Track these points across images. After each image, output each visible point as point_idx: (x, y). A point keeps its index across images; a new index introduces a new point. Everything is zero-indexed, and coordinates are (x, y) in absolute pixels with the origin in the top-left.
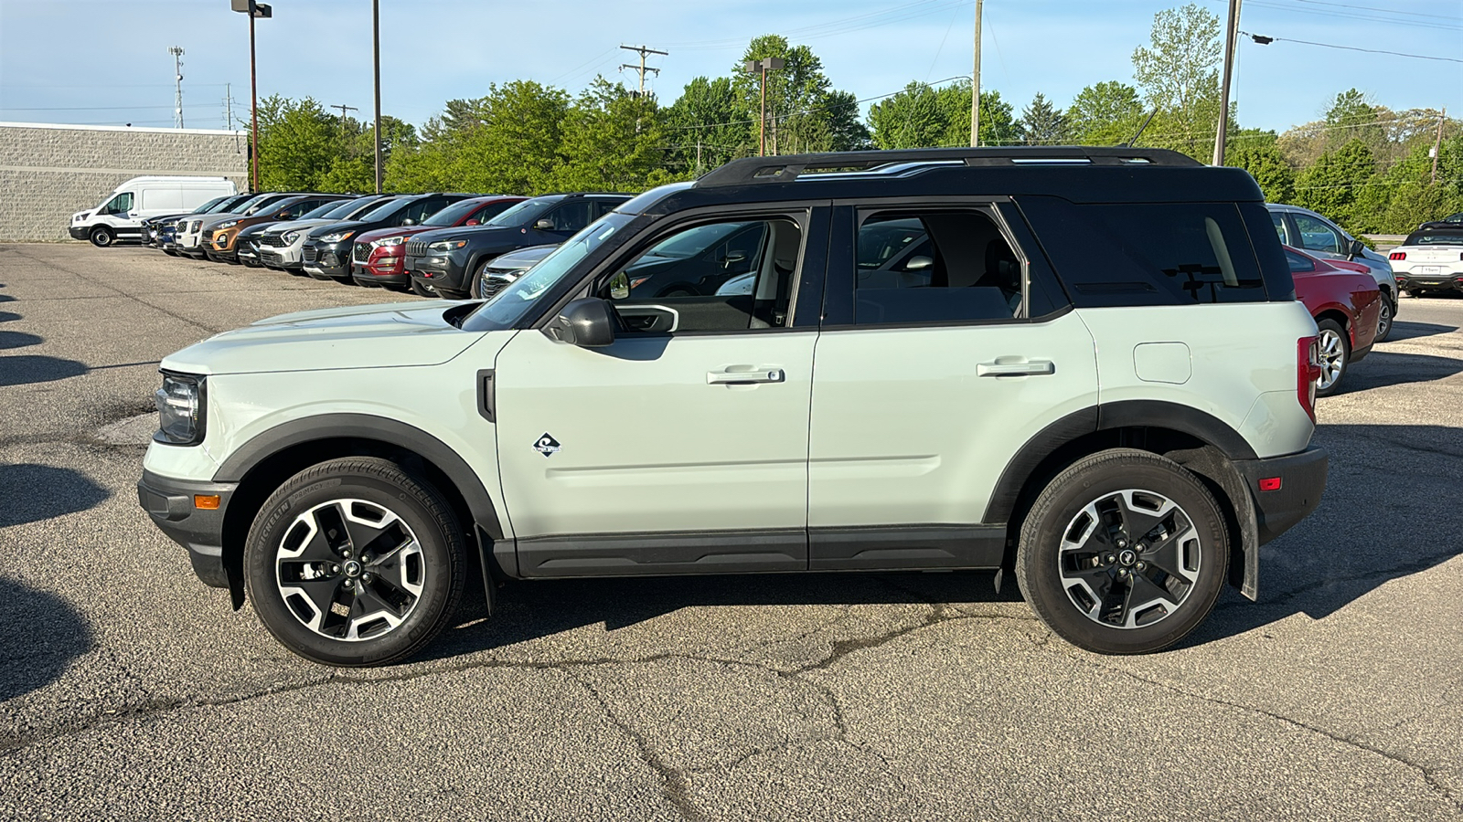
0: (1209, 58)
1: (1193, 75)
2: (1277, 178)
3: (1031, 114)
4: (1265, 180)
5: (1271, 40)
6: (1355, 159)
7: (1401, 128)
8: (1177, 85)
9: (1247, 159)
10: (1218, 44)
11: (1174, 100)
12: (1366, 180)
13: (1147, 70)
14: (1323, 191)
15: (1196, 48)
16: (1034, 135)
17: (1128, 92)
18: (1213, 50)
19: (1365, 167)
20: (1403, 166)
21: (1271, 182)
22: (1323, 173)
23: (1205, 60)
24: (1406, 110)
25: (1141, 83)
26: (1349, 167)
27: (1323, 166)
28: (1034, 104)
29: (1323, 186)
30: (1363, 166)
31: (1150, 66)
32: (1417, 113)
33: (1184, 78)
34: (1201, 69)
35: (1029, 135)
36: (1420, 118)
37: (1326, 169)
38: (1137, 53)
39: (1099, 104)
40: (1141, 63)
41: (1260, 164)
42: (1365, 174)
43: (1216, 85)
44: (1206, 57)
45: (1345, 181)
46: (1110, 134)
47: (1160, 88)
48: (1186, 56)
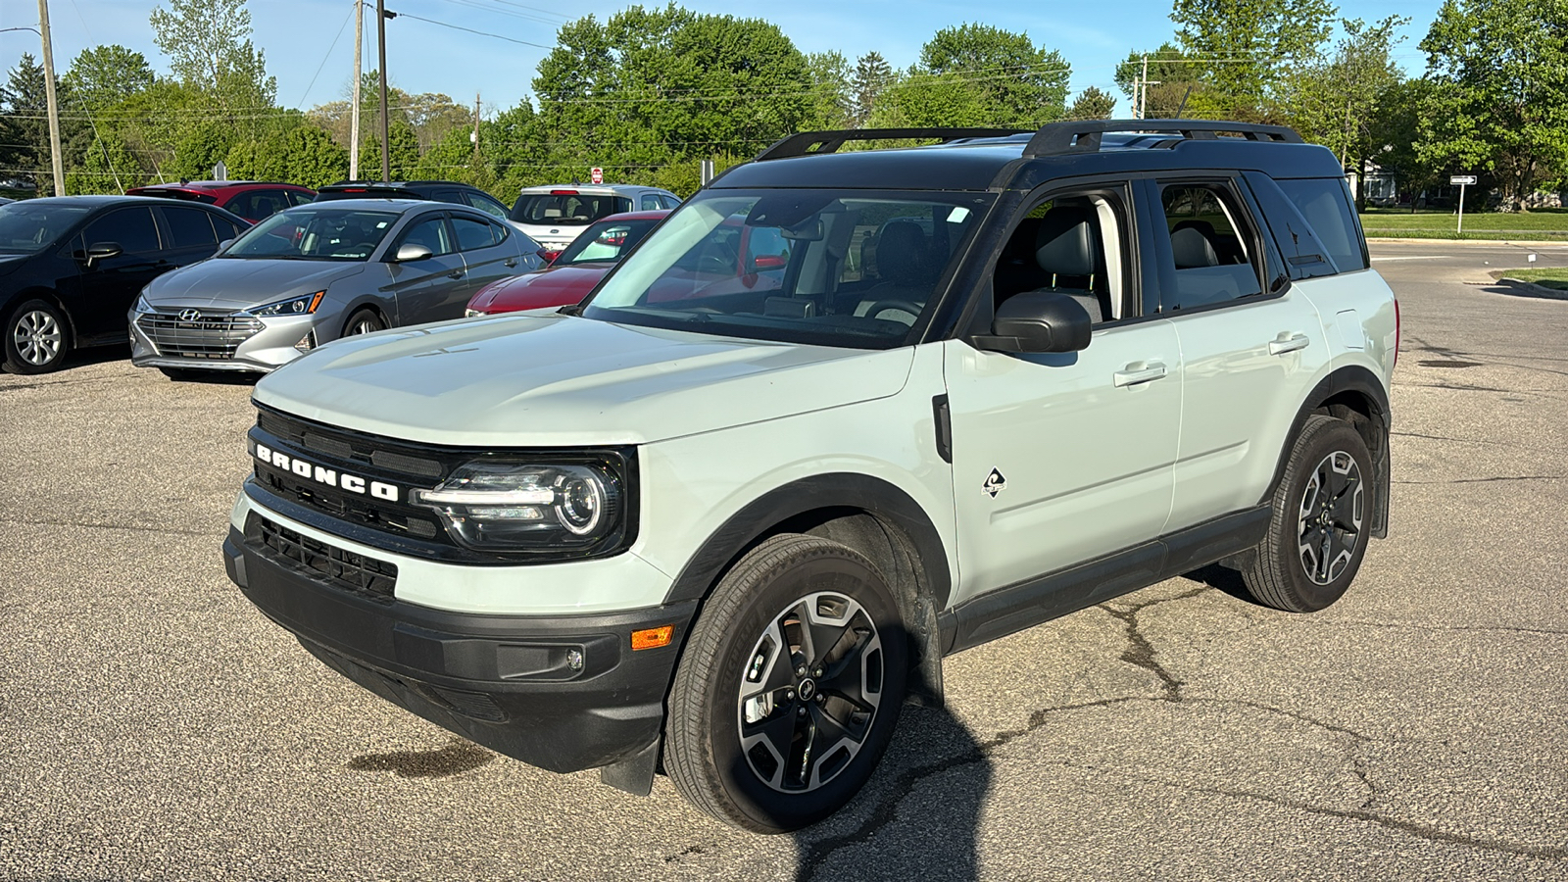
0: (239, 28)
1: (223, 43)
2: (337, 159)
3: (20, 78)
4: (326, 162)
5: (395, 15)
6: (401, 141)
7: (418, 111)
8: (206, 55)
9: (304, 139)
10: (246, 13)
11: (206, 71)
12: (415, 163)
13: (170, 36)
14: (376, 173)
15: (222, 15)
16: (27, 104)
17: (135, 59)
18: (241, 18)
19: (412, 150)
20: (438, 150)
21: (332, 164)
22: (373, 154)
23: (234, 29)
24: (421, 94)
25: (164, 49)
26: (397, 149)
27: (373, 148)
28: (22, 66)
29: (375, 168)
30: (409, 149)
31: (174, 31)
32: (431, 97)
33: (212, 48)
34: (232, 39)
35: (22, 103)
36: (434, 102)
37: (375, 151)
38: (155, 15)
39: (103, 70)
40: (163, 27)
41: (318, 144)
42: (412, 157)
43: (252, 58)
44: (235, 27)
45: (395, 163)
46: (131, 106)
47: (187, 57)
48: (212, 24)
